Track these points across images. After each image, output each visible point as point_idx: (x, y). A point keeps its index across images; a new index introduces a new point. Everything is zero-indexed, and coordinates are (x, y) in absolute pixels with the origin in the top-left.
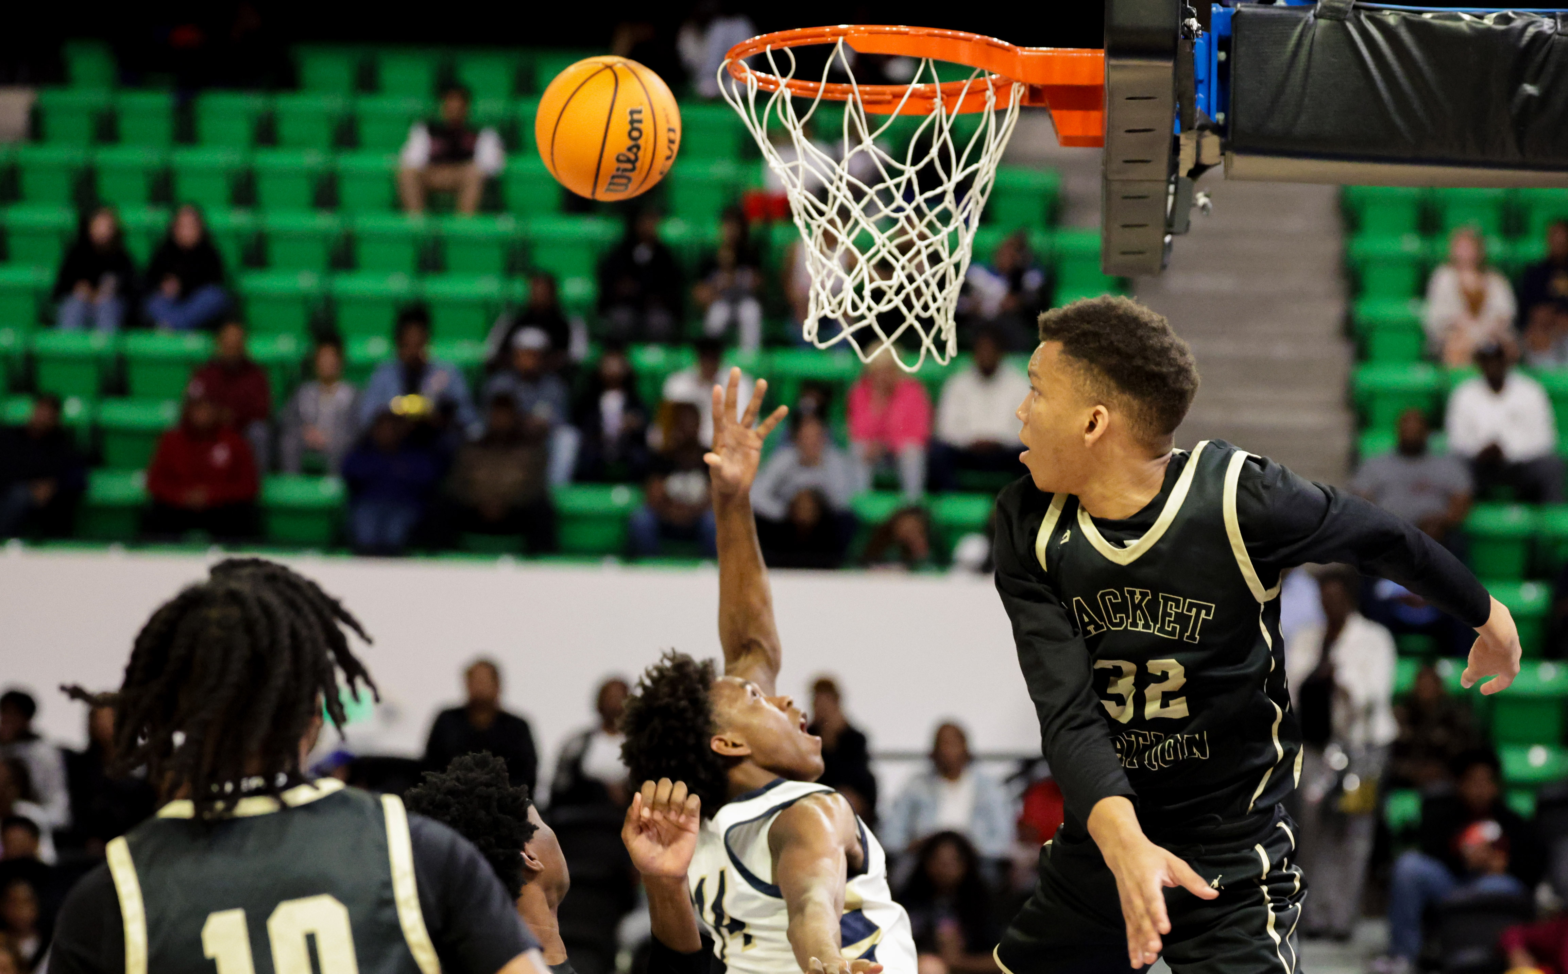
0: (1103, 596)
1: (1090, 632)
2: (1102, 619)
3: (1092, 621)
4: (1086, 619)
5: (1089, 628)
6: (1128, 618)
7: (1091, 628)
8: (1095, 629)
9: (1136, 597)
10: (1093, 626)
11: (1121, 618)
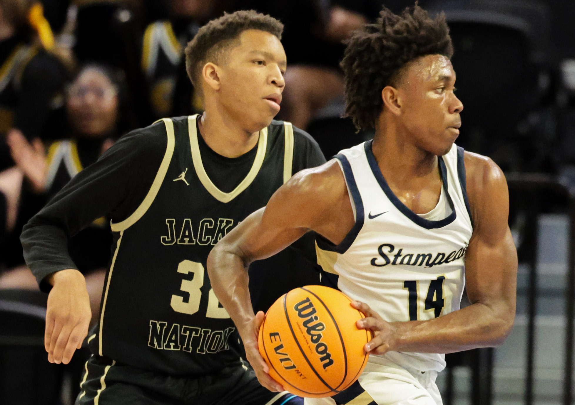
0: (203, 223)
1: (184, 242)
2: (196, 238)
3: (190, 236)
4: (187, 234)
5: (185, 239)
6: (212, 238)
7: (187, 240)
8: (189, 242)
9: (223, 224)
10: (188, 239)
11: (208, 239)
